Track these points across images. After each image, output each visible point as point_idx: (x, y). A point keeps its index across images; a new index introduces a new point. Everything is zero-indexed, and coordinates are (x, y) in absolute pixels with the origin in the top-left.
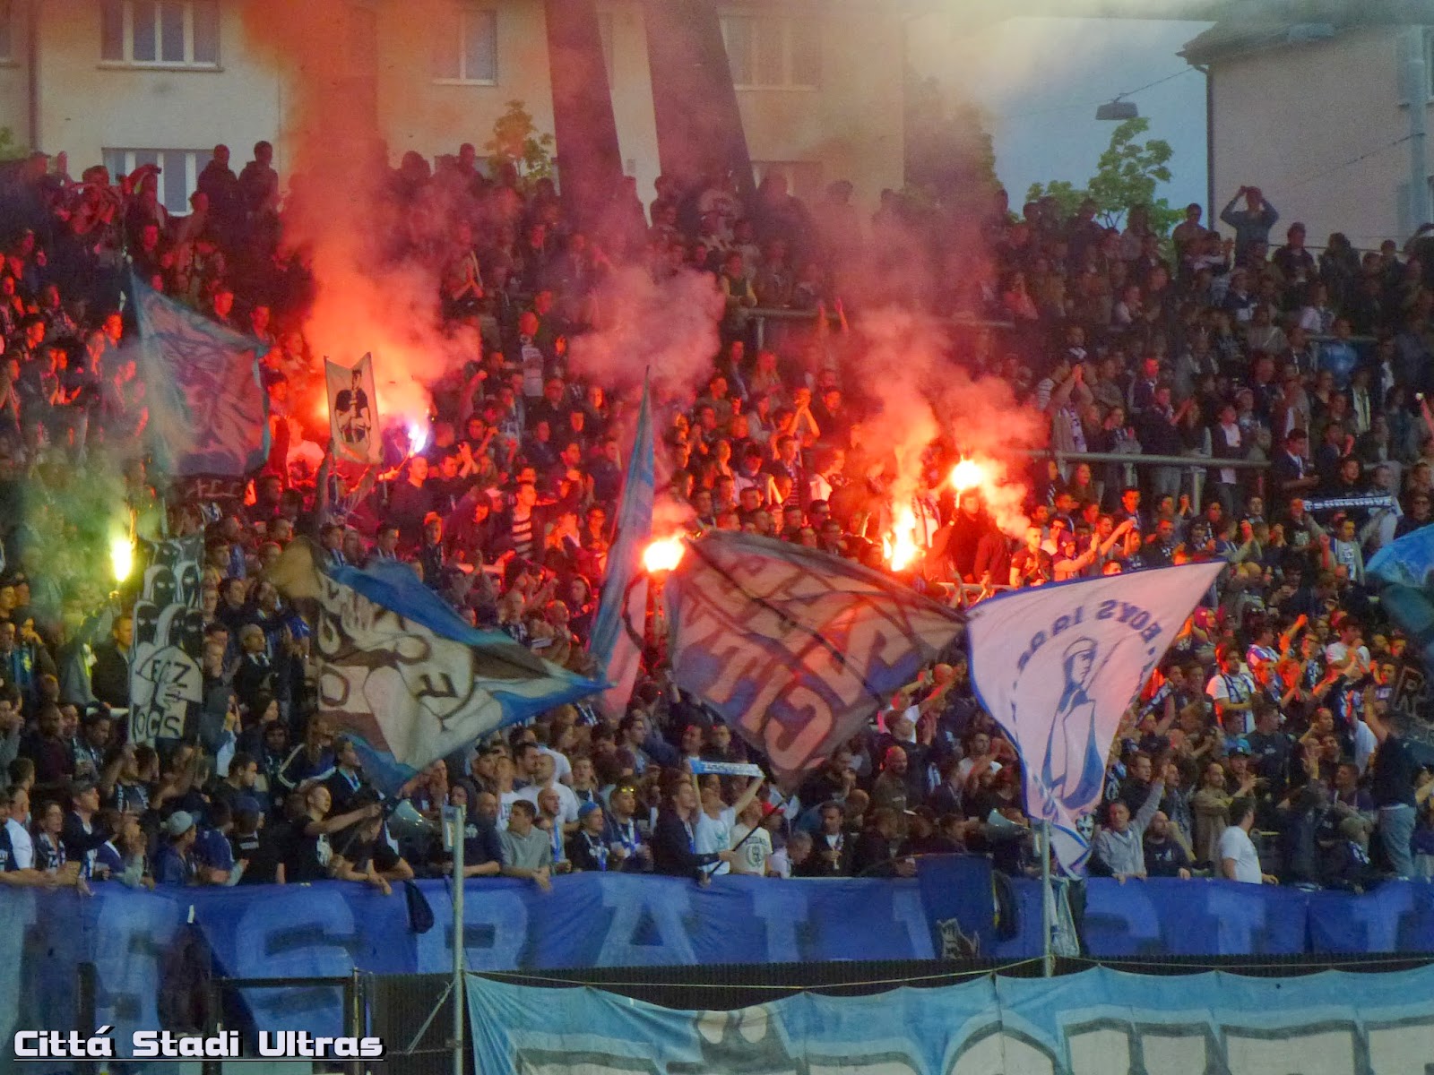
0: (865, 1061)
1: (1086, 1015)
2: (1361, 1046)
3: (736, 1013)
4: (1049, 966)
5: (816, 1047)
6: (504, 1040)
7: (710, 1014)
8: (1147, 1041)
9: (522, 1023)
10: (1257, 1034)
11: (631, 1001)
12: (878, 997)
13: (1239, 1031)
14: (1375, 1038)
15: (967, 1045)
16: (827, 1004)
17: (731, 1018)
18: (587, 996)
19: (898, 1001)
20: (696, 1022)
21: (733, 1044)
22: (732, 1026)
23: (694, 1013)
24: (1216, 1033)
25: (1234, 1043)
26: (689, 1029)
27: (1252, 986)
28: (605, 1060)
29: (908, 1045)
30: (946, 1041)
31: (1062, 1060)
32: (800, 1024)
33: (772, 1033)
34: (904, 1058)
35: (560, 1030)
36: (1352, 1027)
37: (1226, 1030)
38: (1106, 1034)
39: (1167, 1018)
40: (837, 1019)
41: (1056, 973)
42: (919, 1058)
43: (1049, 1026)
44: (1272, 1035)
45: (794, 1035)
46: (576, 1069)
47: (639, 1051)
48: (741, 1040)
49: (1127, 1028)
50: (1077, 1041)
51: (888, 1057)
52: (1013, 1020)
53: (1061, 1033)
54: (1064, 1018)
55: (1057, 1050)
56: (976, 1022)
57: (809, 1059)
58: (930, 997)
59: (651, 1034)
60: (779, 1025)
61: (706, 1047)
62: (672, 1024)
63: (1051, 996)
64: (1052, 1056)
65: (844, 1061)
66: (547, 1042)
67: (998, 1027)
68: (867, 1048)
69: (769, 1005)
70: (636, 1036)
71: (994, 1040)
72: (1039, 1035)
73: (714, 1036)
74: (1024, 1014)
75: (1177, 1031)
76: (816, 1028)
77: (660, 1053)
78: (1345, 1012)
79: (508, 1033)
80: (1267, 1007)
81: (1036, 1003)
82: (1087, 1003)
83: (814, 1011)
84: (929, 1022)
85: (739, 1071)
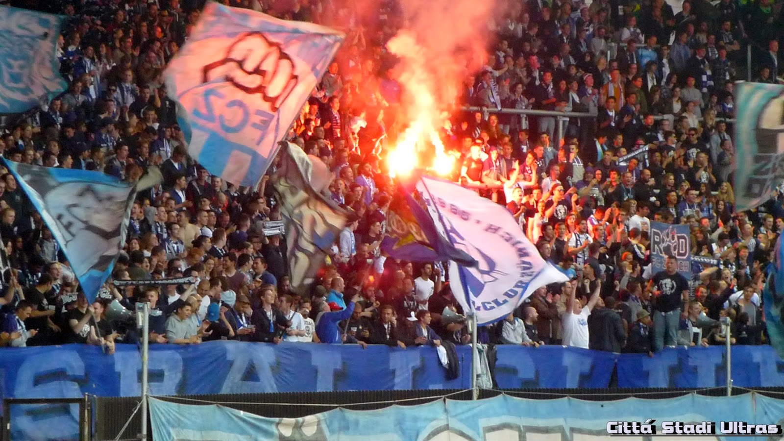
1: (495, 421)
2: (648, 440)
3: (300, 419)
4: (475, 394)
5: (344, 439)
6: (169, 434)
7: (286, 420)
8: (529, 436)
9: (179, 424)
10: (590, 433)
11: (242, 413)
12: (380, 411)
13: (580, 431)
15: (429, 438)
16: (351, 415)
17: (297, 422)
18: (218, 412)
19: (391, 413)
20: (278, 424)
21: (297, 437)
22: (298, 427)
23: (277, 419)
24: (568, 432)
25: (577, 437)
26: (273, 429)
27: (588, 405)
29: (396, 438)
30: (417, 436)
32: (336, 425)
33: (320, 430)
35: (202, 429)
37: (573, 430)
38: (507, 432)
39: (541, 423)
40: (357, 423)
41: (479, 398)
43: (475, 427)
44: (597, 433)
45: (332, 432)
47: (244, 440)
48: (302, 434)
49: (518, 428)
50: (490, 436)
52: (454, 424)
53: (481, 431)
54: (483, 423)
55: (479, 440)
56: (435, 425)
58: (409, 411)
59: (251, 431)
60: (324, 426)
61: (282, 438)
62: (264, 426)
63: (476, 411)
66: (193, 436)
67: (447, 428)
68: (373, 439)
69: (319, 415)
70: (243, 432)
71: (444, 435)
72: (469, 433)
73: (287, 432)
74: (461, 421)
75: (546, 431)
76: (345, 428)
79: (172, 431)
80: (596, 418)
81: (469, 414)
82: (497, 414)
83: (344, 418)
84: (408, 424)
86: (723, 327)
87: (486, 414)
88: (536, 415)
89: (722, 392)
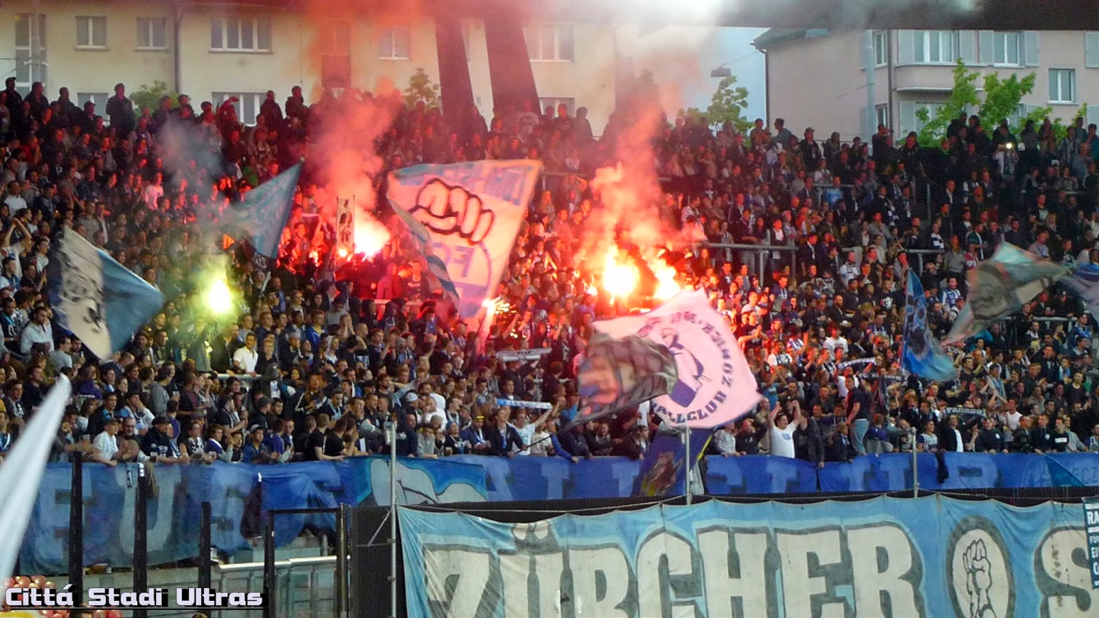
0: (597, 547)
1: (707, 524)
2: (844, 539)
3: (532, 524)
4: (689, 500)
5: (573, 541)
6: (416, 539)
7: (520, 525)
8: (737, 536)
9: (425, 530)
10: (792, 532)
11: (480, 519)
12: (604, 515)
13: (783, 531)
14: (851, 535)
15: (648, 539)
16: (578, 520)
17: (530, 527)
18: (457, 517)
19: (615, 517)
20: (513, 529)
21: (531, 540)
22: (531, 531)
23: (512, 525)
24: (772, 533)
25: (781, 537)
26: (509, 533)
27: (789, 508)
28: (466, 548)
29: (617, 539)
30: (637, 538)
31: (695, 546)
32: (565, 529)
33: (550, 534)
34: (616, 546)
35: (446, 533)
36: (839, 529)
37: (776, 530)
38: (717, 533)
39: (748, 524)
40: (583, 527)
41: (693, 502)
42: (624, 546)
43: (689, 529)
44: (800, 533)
45: (561, 535)
46: (452, 552)
47: (484, 544)
48: (535, 538)
49: (727, 530)
50: (702, 537)
51: (608, 546)
52: (670, 526)
53: (694, 533)
54: (696, 525)
55: (693, 541)
56: (653, 528)
57: (568, 547)
58: (630, 516)
59: (489, 535)
60: (554, 531)
61: (517, 541)
62: (500, 530)
63: (690, 514)
64: (690, 544)
65: (586, 548)
66: (437, 540)
67: (663, 530)
68: (598, 541)
69: (549, 520)
70: (482, 536)
71: (661, 536)
72: (684, 534)
73: (522, 536)
74: (677, 524)
75: (752, 531)
76: (573, 532)
77: (494, 545)
78: (835, 521)
79: (419, 536)
80: (797, 518)
81: (683, 518)
82: (708, 517)
83: (572, 523)
84: (629, 528)
85: (534, 553)
86: (910, 436)
87: (697, 517)
88: (744, 518)
89: (908, 494)
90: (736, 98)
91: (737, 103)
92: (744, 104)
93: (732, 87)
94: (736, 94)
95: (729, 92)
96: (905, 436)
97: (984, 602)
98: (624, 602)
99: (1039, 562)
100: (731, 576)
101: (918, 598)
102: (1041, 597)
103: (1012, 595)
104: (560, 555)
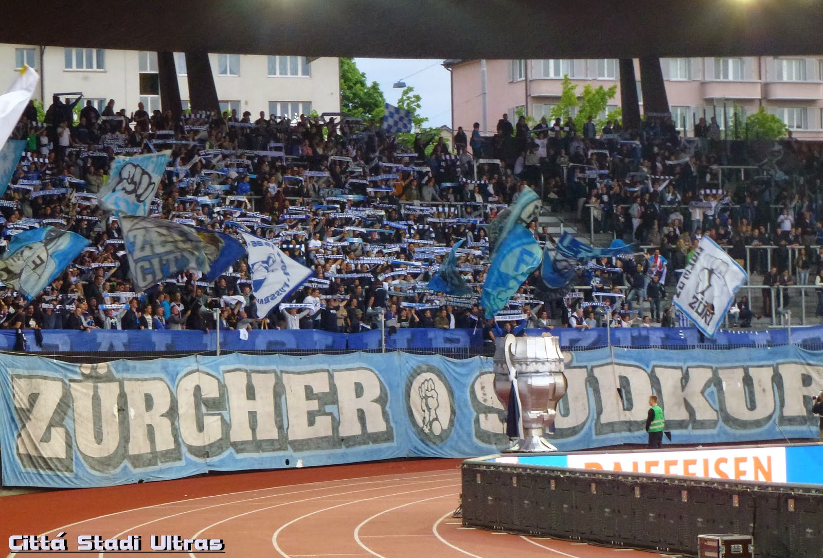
0: (146, 380)
1: (232, 367)
2: (331, 377)
3: (95, 365)
4: (218, 352)
5: (126, 375)
6: (7, 372)
7: (84, 365)
8: (253, 375)
9: (13, 366)
10: (294, 373)
11: (55, 361)
12: (151, 361)
13: (287, 372)
14: (336, 375)
15: (185, 376)
16: (130, 363)
17: (93, 366)
18: (38, 359)
19: (160, 361)
20: (80, 367)
21: (94, 374)
22: (93, 369)
23: (79, 364)
24: (279, 373)
25: (285, 376)
26: (77, 369)
27: (292, 359)
28: (45, 378)
29: (162, 376)
30: (177, 375)
31: (222, 380)
32: (120, 368)
33: (109, 371)
34: (161, 379)
35: (28, 369)
36: (328, 371)
37: (282, 372)
38: (238, 373)
39: (261, 368)
40: (135, 368)
41: (221, 354)
42: (166, 379)
43: (217, 370)
44: (299, 373)
45: (118, 372)
46: (34, 380)
47: (58, 375)
48: (97, 373)
49: (246, 371)
50: (227, 375)
51: (154, 379)
52: (202, 368)
53: (221, 372)
54: (222, 368)
55: (220, 377)
56: (189, 369)
57: (124, 379)
58: (171, 362)
59: (63, 371)
60: (112, 369)
61: (83, 374)
62: (70, 368)
63: (218, 361)
64: (218, 379)
65: (137, 380)
66: (21, 372)
67: (198, 370)
68: (146, 376)
69: (108, 363)
70: (56, 371)
71: (196, 374)
72: (214, 373)
73: (87, 372)
74: (207, 367)
75: (264, 372)
76: (127, 370)
77: (66, 376)
78: (325, 367)
79: (8, 369)
80: (296, 364)
81: (213, 364)
82: (233, 364)
83: (125, 364)
84: (171, 369)
85: (96, 382)
86: (380, 315)
87: (224, 363)
88: (258, 364)
89: (380, 351)
90: (413, 102)
91: (413, 105)
92: (419, 106)
93: (411, 94)
94: (412, 100)
95: (409, 98)
96: (377, 315)
97: (433, 416)
98: (167, 413)
99: (473, 392)
100: (248, 398)
101: (384, 413)
102: (475, 414)
103: (453, 412)
104: (117, 384)
